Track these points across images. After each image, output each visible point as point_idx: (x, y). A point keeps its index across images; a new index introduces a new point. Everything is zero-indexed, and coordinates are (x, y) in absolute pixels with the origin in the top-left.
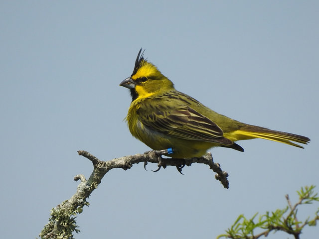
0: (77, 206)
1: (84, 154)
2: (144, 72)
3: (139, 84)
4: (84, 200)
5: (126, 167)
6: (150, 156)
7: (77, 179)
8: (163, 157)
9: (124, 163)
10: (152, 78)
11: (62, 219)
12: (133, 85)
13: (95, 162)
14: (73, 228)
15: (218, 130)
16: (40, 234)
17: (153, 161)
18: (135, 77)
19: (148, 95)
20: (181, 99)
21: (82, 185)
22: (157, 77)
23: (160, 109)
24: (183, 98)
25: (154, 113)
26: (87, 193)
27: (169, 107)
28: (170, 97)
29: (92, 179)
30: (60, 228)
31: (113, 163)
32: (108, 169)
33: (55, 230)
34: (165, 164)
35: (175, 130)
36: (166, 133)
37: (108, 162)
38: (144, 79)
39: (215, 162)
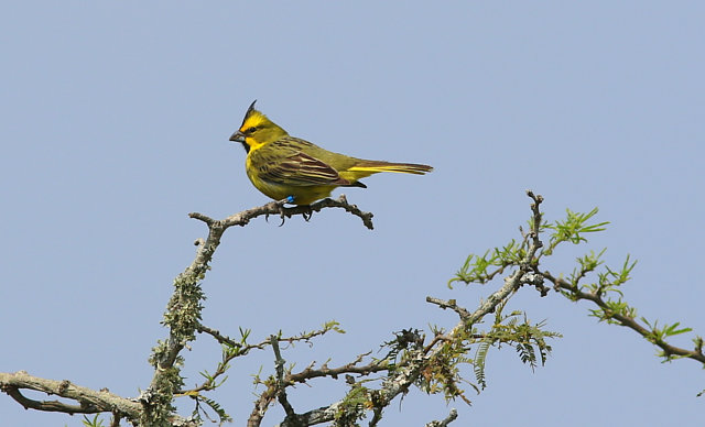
0: (198, 272)
1: (196, 216)
2: (254, 122)
3: (249, 136)
4: (206, 264)
5: (242, 223)
6: (270, 207)
7: (197, 244)
8: (286, 206)
9: (239, 219)
10: (261, 127)
11: (185, 288)
12: (243, 138)
13: (209, 223)
14: (200, 296)
15: (333, 172)
16: (167, 307)
17: (274, 213)
18: (243, 130)
19: (259, 146)
20: (291, 146)
21: (201, 248)
22: (267, 126)
23: (271, 160)
24: (293, 143)
25: (266, 164)
26: (207, 257)
27: (279, 157)
28: (281, 145)
29: (209, 241)
30: (185, 297)
31: (228, 221)
32: (225, 228)
33: (180, 300)
34: (289, 213)
35: (289, 178)
36: (281, 183)
37: (223, 221)
38: (253, 130)
39: (350, 203)
